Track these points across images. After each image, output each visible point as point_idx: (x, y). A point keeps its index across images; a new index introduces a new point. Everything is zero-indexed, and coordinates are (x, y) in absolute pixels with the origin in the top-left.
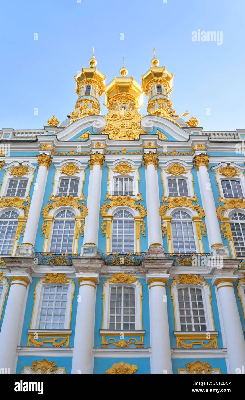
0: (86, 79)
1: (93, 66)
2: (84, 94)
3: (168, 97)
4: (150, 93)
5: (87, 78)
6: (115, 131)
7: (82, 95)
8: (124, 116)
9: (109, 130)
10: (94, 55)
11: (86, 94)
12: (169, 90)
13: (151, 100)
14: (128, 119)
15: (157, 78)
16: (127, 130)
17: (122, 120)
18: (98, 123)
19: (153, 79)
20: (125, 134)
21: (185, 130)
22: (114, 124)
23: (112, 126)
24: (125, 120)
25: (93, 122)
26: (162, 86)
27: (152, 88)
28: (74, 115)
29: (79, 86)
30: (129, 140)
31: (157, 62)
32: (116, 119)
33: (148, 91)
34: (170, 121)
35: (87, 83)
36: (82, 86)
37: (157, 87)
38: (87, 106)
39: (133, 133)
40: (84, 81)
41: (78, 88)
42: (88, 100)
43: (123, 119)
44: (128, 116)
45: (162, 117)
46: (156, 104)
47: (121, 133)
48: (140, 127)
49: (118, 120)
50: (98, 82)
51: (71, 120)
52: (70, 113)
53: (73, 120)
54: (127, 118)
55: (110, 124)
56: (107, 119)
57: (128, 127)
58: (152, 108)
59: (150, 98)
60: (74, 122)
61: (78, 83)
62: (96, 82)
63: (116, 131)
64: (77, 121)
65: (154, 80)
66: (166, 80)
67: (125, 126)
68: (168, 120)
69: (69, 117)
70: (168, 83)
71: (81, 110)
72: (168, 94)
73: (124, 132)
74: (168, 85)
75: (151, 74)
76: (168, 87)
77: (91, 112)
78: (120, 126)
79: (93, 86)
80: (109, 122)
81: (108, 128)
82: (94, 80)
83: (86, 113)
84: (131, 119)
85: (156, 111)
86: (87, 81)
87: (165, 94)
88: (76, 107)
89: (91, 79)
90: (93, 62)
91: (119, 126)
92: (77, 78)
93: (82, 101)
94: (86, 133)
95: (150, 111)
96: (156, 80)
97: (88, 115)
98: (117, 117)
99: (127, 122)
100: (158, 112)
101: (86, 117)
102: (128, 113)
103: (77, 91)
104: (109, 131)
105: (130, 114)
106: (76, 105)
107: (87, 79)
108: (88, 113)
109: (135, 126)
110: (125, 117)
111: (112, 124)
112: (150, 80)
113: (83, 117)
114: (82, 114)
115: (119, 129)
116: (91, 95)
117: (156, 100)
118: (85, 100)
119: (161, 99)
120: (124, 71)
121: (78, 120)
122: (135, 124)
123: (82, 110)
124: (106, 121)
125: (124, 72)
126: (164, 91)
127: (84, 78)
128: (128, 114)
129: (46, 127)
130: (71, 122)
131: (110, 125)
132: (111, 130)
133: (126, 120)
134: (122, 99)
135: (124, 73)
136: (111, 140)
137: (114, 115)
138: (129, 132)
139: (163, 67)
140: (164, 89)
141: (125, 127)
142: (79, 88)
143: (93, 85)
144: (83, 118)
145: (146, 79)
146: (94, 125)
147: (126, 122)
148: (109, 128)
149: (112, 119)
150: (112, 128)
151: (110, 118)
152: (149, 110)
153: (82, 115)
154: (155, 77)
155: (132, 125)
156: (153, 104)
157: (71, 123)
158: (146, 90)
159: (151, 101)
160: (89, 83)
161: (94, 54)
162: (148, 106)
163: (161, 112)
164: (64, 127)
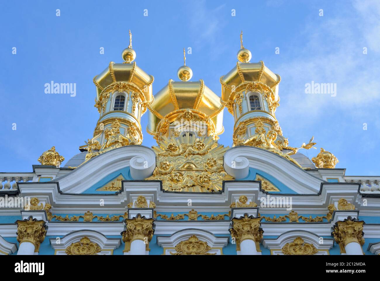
0: (115, 82)
1: (129, 61)
2: (112, 109)
3: (273, 115)
4: (238, 109)
5: (117, 80)
6: (173, 175)
7: (107, 111)
8: (190, 148)
9: (162, 174)
10: (131, 43)
11: (115, 109)
12: (273, 104)
13: (241, 120)
14: (198, 154)
15: (250, 82)
16: (197, 174)
17: (187, 155)
18: (139, 160)
19: (243, 83)
20: (194, 182)
21: (311, 174)
22: (171, 164)
23: (167, 167)
24: (192, 155)
25: (130, 159)
26: (261, 96)
27: (241, 100)
28: (93, 147)
29: (102, 95)
30: (201, 191)
31: (247, 55)
32: (176, 153)
33: (234, 105)
34: (281, 157)
35: (117, 91)
36: (108, 95)
37: (250, 97)
38: (118, 130)
39: (210, 180)
40: (113, 85)
41: (101, 99)
42: (120, 120)
43: (189, 154)
44: (199, 149)
45: (264, 150)
46: (251, 127)
47: (186, 179)
48: (222, 168)
49: (180, 155)
50: (138, 88)
51: (87, 155)
52: (85, 142)
53: (91, 154)
54: (197, 151)
55: (164, 162)
56: (157, 153)
57: (199, 168)
58: (242, 135)
59: (238, 118)
60: (93, 158)
61: (100, 91)
62: (136, 88)
63: (177, 175)
64: (99, 156)
65: (245, 85)
66: (266, 85)
67: (194, 166)
68: (277, 154)
69: (82, 150)
70: (271, 91)
71: (107, 136)
72: (272, 111)
73: (191, 177)
74: (271, 94)
75: (237, 75)
76: (270, 98)
77: (127, 141)
78: (184, 166)
79: (130, 95)
80: (161, 159)
81: (160, 170)
82: (131, 84)
83: (117, 142)
84: (204, 154)
85: (251, 139)
86: (118, 86)
87: (266, 110)
88: (96, 132)
89: (126, 83)
90: (130, 55)
91: (181, 166)
92: (99, 80)
93: (108, 121)
94: (116, 179)
95: (239, 140)
96: (247, 86)
97: (120, 146)
98: (176, 150)
99: (197, 159)
100: (257, 140)
101: (117, 149)
102: (199, 143)
103: (99, 104)
104: (162, 176)
105: (203, 145)
106: (96, 129)
107: (118, 83)
108: (121, 143)
109: (212, 166)
110: (193, 150)
111: (168, 163)
112: (238, 85)
113: (111, 148)
114: (108, 143)
115: (183, 173)
116: (125, 110)
117: (251, 120)
118: (113, 120)
119: (260, 119)
120: (185, 72)
121: (102, 155)
122: (213, 164)
123: (109, 136)
124: (156, 158)
125: (185, 74)
126: (264, 105)
127: (113, 81)
128: (198, 145)
129: (36, 168)
130: (86, 158)
131: (164, 164)
132: (166, 174)
133: (194, 154)
134: (185, 117)
135: (186, 76)
136: (167, 192)
137: (171, 146)
138: (201, 177)
139: (261, 64)
140: (264, 102)
141: (194, 169)
142: (103, 99)
143: (129, 92)
144: (111, 151)
145: (228, 83)
146: (131, 163)
147: (195, 159)
148: (163, 171)
149: (167, 153)
150: (168, 171)
151: (165, 152)
152: (236, 139)
153: (109, 146)
154: (246, 80)
155: (208, 164)
156: (244, 127)
157: (87, 160)
158: (230, 104)
159: (241, 123)
160: (122, 90)
161: (131, 41)
162: (235, 133)
163: (263, 141)
164: (72, 168)
